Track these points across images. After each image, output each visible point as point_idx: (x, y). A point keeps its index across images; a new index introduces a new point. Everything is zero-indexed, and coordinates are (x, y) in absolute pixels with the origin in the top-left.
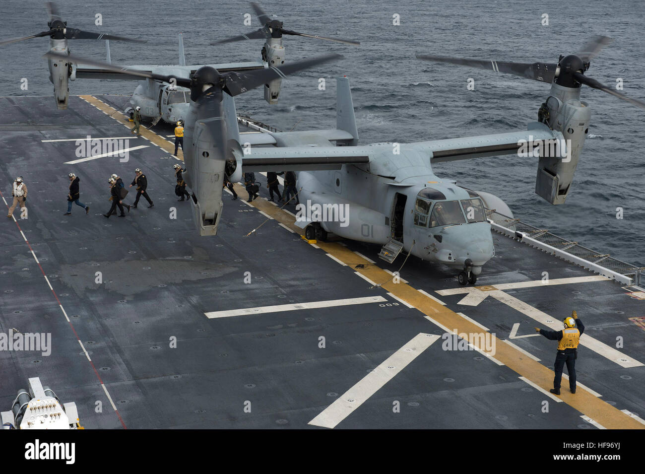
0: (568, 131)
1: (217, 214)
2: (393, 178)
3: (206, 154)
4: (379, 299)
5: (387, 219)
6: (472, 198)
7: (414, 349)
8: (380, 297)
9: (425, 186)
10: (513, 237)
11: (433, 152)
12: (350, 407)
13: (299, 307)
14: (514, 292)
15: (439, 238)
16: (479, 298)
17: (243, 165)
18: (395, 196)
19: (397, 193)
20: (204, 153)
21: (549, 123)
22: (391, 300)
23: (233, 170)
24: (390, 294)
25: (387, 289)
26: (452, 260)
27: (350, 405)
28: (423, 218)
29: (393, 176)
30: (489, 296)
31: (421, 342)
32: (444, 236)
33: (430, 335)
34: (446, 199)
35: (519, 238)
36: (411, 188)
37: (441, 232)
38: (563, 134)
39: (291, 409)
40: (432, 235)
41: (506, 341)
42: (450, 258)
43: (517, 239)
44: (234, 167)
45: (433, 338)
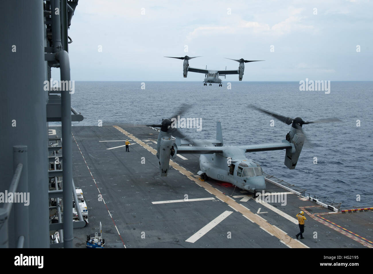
7: (224, 216)
8: (213, 198)
13: (184, 201)
16: (247, 199)
22: (217, 199)
24: (216, 197)
25: (215, 195)
30: (251, 198)
31: (227, 214)
39: (179, 236)
41: (256, 214)
45: (231, 212)
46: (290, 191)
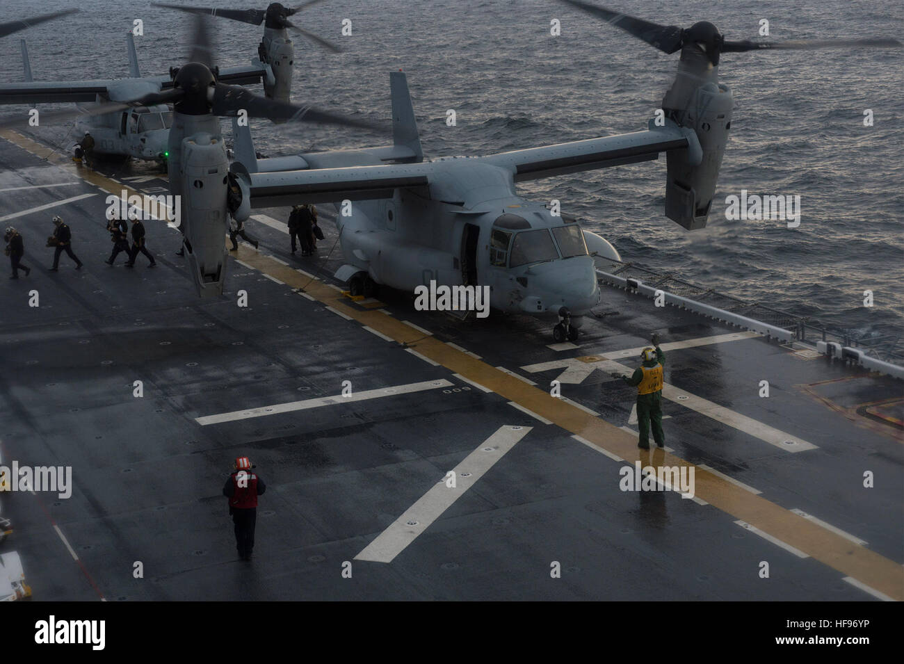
0: (703, 126)
1: (221, 266)
2: (461, 204)
3: (198, 183)
4: (443, 383)
5: (456, 260)
6: (566, 225)
7: (496, 448)
8: (444, 380)
9: (503, 211)
10: (624, 288)
11: (517, 166)
12: (411, 532)
13: (328, 401)
14: (631, 362)
15: (523, 281)
16: (583, 373)
17: (252, 196)
18: (465, 229)
19: (467, 224)
20: (196, 182)
21: (677, 117)
22: (459, 383)
23: (238, 204)
24: (457, 376)
25: (451, 369)
26: (543, 310)
27: (412, 530)
28: (500, 256)
29: (460, 201)
30: (596, 369)
31: (507, 437)
32: (530, 278)
33: (518, 427)
34: (531, 227)
35: (632, 288)
36: (487, 215)
37: (526, 273)
38: (696, 131)
39: (329, 540)
40: (514, 278)
41: (624, 428)
42: (539, 308)
43: (631, 290)
44: (238, 199)
45: (522, 431)
46: (745, 329)
